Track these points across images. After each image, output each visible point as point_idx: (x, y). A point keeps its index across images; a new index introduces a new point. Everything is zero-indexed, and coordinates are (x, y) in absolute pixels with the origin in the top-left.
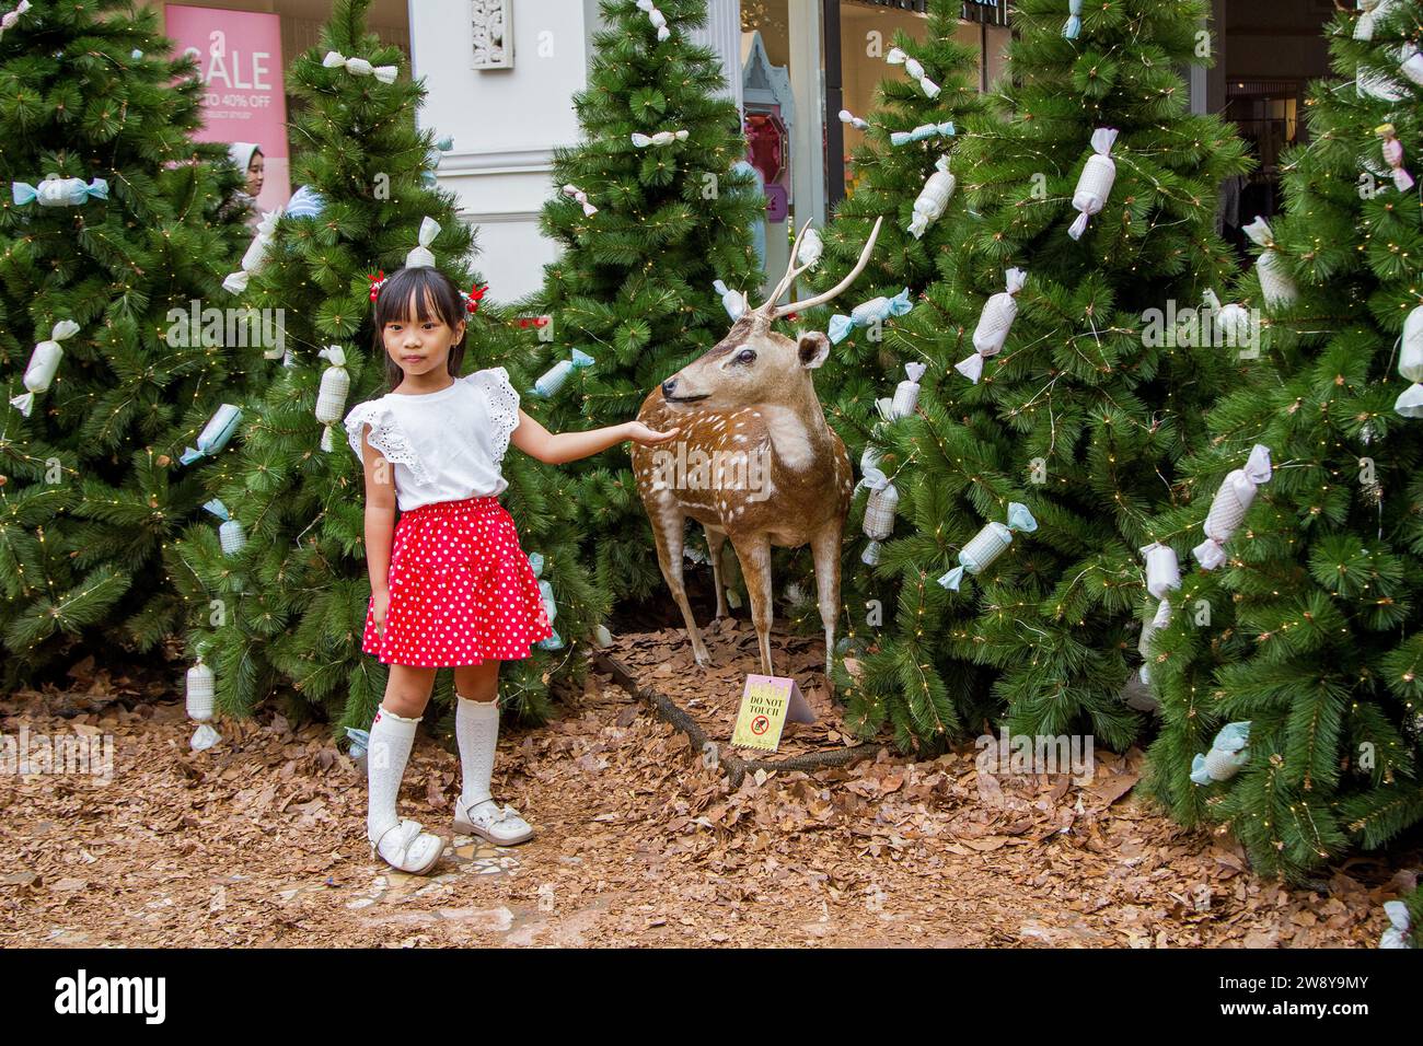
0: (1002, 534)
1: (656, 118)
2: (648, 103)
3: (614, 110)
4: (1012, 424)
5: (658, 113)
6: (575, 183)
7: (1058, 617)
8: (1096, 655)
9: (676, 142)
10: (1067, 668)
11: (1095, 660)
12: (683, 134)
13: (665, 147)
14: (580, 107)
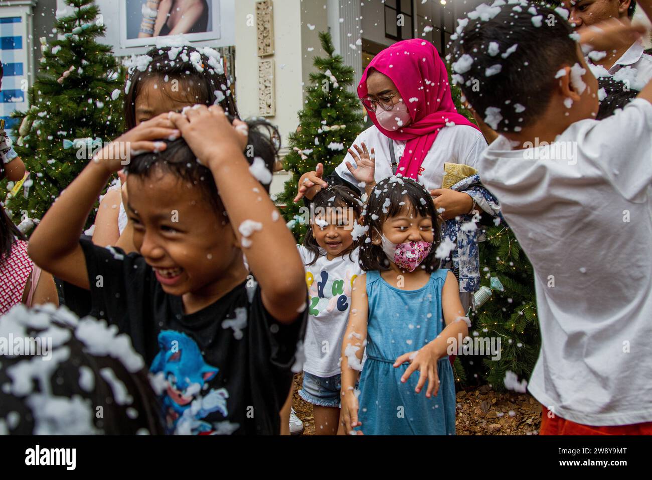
0: (488, 291)
1: (332, 120)
2: (329, 114)
3: (315, 117)
4: (491, 243)
5: (333, 118)
6: (298, 147)
7: (512, 330)
8: (529, 347)
9: (341, 129)
10: (516, 353)
11: (529, 349)
12: (343, 126)
13: (336, 132)
14: (301, 117)
